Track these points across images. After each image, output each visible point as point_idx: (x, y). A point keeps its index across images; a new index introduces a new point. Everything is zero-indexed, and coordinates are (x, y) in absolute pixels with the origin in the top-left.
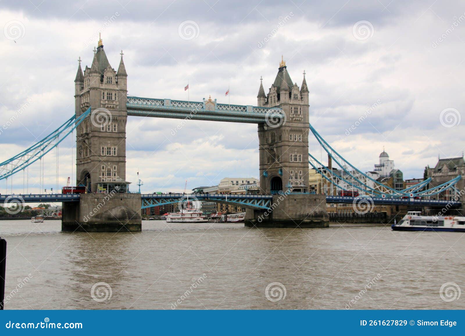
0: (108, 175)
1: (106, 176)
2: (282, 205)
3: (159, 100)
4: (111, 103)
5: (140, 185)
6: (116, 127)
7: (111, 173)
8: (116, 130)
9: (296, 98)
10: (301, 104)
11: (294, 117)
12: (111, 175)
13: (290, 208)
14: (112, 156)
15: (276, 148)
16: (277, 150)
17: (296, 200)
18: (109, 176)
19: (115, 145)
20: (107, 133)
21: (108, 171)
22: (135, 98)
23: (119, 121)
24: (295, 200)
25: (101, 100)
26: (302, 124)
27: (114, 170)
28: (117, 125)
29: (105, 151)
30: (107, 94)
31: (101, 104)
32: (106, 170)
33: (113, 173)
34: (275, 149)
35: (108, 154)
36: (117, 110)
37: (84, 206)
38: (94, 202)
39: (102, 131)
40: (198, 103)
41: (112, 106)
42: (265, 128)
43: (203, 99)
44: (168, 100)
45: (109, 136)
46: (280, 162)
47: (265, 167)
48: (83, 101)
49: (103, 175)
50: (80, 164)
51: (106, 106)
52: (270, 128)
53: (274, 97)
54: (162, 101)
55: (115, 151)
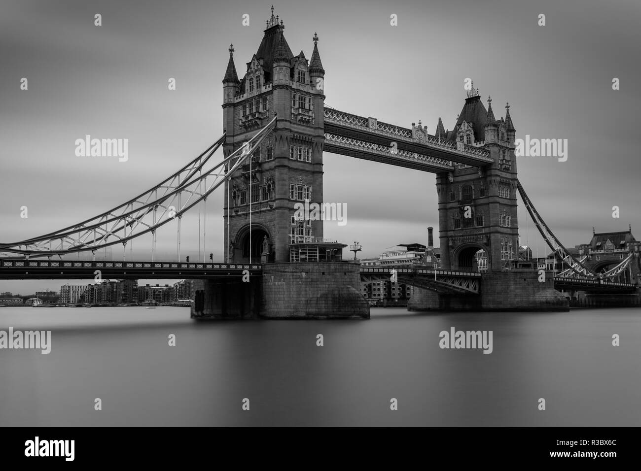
0: (300, 234)
1: (297, 234)
2: (504, 287)
3: (362, 118)
4: (306, 114)
5: (355, 251)
6: (310, 155)
7: (304, 229)
8: (310, 159)
9: (503, 138)
10: (508, 146)
11: (503, 164)
12: (304, 232)
13: (517, 291)
15: (475, 206)
17: (527, 280)
18: (301, 236)
19: (309, 184)
20: (299, 163)
21: (299, 226)
22: (333, 111)
23: (314, 144)
24: (525, 280)
25: (291, 107)
26: (510, 175)
27: (307, 226)
28: (310, 151)
29: (296, 194)
30: (299, 98)
31: (292, 113)
32: (297, 224)
33: (306, 230)
34: (473, 209)
35: (299, 198)
36: (312, 126)
37: (275, 285)
38: (300, 277)
39: (291, 158)
40: (406, 130)
41: (307, 118)
42: (451, 179)
43: (413, 124)
44: (374, 120)
45: (301, 168)
46: (483, 226)
47: (451, 233)
48: (241, 112)
49: (293, 234)
50: (234, 216)
51: (299, 117)
52: (460, 179)
53: (467, 135)
54: (365, 121)
55: (308, 194)
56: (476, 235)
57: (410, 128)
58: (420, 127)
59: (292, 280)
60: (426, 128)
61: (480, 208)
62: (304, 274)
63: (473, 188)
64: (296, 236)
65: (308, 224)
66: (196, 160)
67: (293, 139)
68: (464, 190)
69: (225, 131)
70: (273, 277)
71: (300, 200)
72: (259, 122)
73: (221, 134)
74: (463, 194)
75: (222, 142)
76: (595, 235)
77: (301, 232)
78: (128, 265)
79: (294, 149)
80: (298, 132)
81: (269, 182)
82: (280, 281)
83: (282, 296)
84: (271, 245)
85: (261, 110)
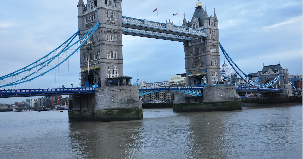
1: (111, 74)
2: (212, 93)
3: (141, 20)
4: (113, 20)
6: (116, 38)
7: (114, 71)
8: (116, 40)
9: (212, 25)
10: (215, 28)
11: (212, 37)
12: (114, 73)
13: (218, 94)
14: (114, 59)
15: (200, 56)
16: (200, 58)
18: (113, 74)
19: (116, 51)
20: (111, 42)
21: (112, 70)
22: (127, 18)
23: (118, 33)
24: (221, 89)
25: (106, 17)
26: (216, 41)
27: (116, 70)
28: (116, 36)
29: (110, 56)
30: (110, 13)
31: (106, 20)
32: (111, 69)
33: (115, 72)
34: (199, 58)
35: (111, 58)
36: (116, 25)
37: (100, 96)
38: (110, 93)
39: (107, 40)
40: (163, 24)
41: (114, 22)
42: (190, 44)
43: (166, 21)
44: (147, 21)
45: (112, 44)
46: (204, 65)
47: (190, 69)
48: (86, 20)
49: (109, 73)
50: (84, 66)
51: (110, 22)
52: (193, 44)
53: (196, 24)
54: (143, 21)
55: (116, 56)
56: (201, 69)
57: (165, 23)
58: (170, 23)
59: (107, 94)
60: (173, 22)
61: (202, 57)
62: (112, 91)
63: (199, 48)
64: (110, 74)
65: (116, 69)
66: (66, 42)
67: (107, 31)
68: (195, 49)
69: (79, 28)
70: (99, 93)
71: (112, 58)
72: (92, 24)
73: (77, 30)
74: (195, 51)
75: (78, 33)
76: (264, 67)
77: (113, 73)
78: (32, 91)
79: (108, 36)
80: (109, 28)
81: (98, 51)
82: (102, 94)
83: (103, 101)
84: (100, 79)
85: (94, 19)
